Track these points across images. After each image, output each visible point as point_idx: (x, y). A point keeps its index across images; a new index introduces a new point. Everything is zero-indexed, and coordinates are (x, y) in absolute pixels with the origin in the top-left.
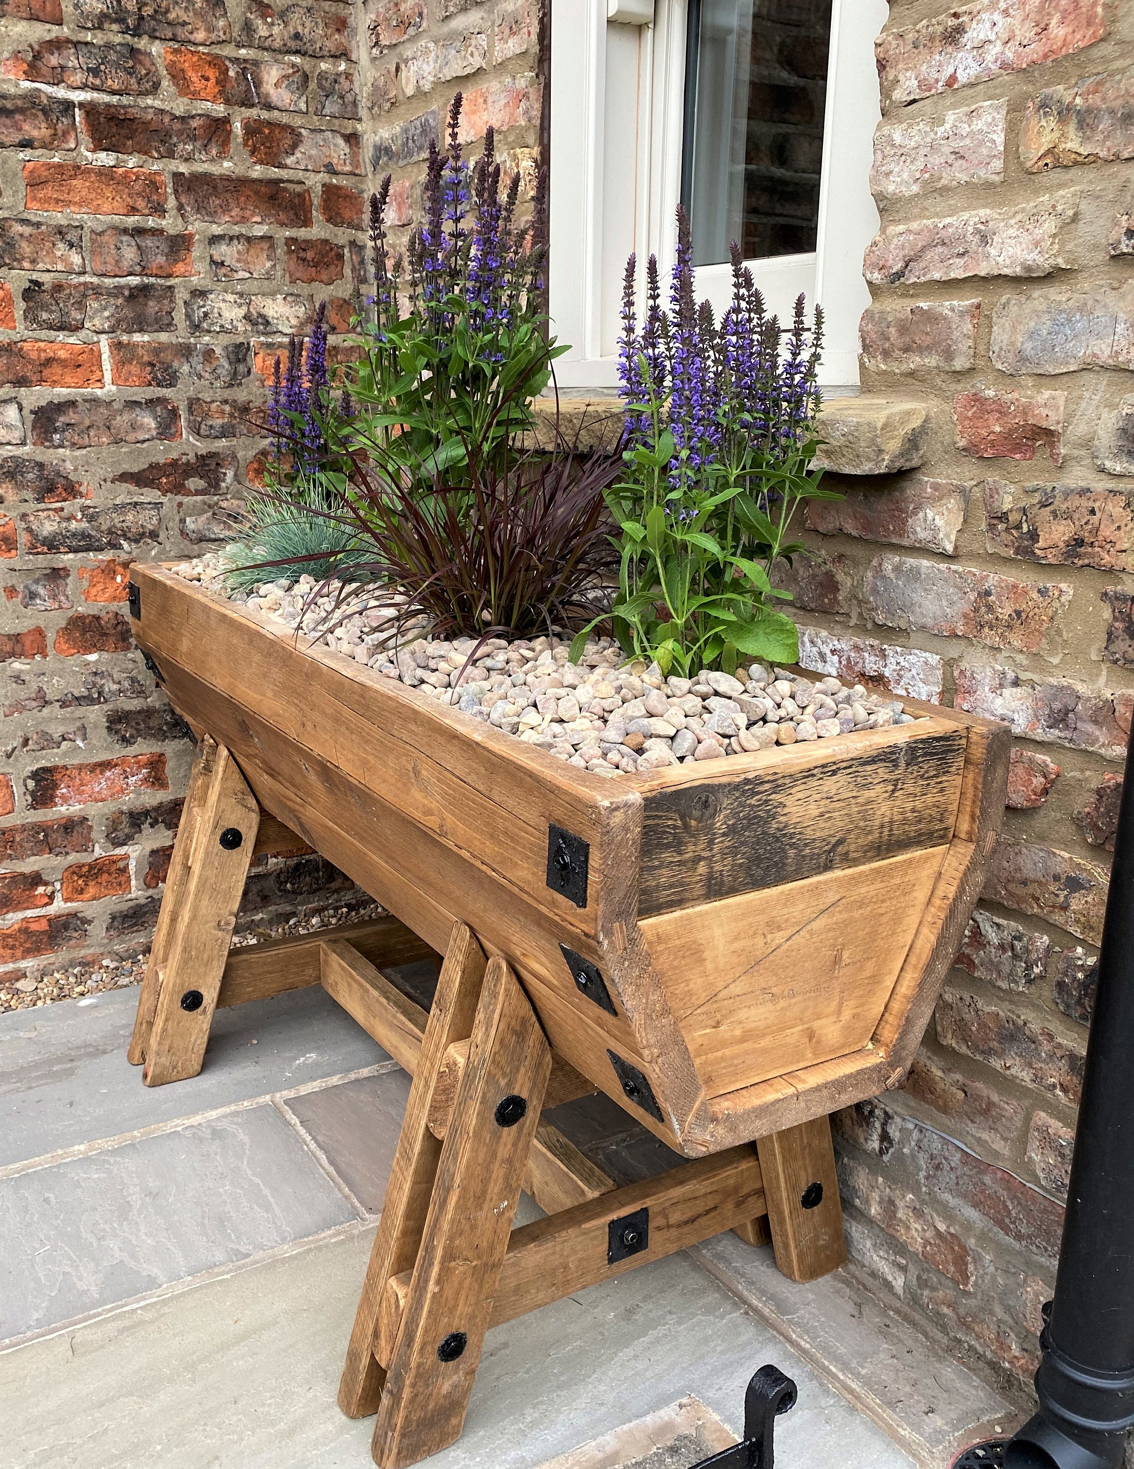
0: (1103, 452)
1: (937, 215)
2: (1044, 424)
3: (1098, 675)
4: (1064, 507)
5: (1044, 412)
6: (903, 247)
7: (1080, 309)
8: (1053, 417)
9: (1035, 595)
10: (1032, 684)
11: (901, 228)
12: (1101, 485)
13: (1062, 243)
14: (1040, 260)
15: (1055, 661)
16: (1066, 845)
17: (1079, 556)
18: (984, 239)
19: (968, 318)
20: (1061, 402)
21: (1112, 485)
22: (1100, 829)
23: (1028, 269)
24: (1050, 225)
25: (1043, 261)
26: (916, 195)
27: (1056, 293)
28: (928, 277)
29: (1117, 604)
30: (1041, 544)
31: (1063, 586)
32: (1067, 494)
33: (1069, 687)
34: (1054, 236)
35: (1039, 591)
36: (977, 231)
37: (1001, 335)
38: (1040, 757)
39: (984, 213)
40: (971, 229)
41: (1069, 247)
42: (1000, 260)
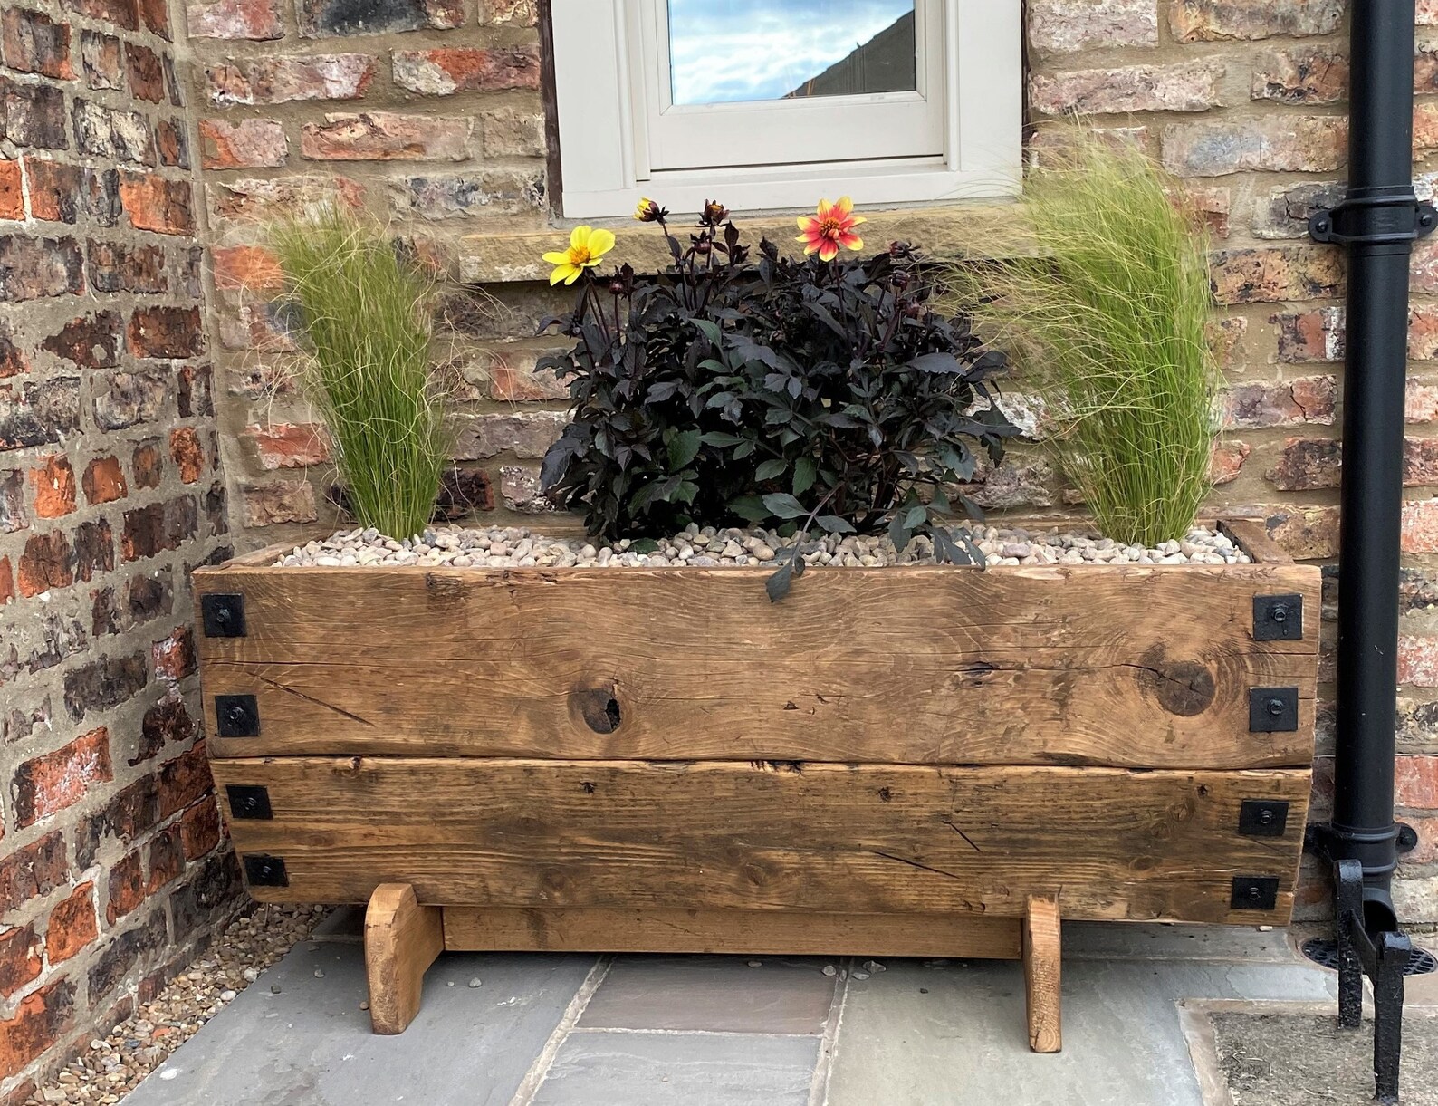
0: (1261, 225)
1: (1103, 67)
2: (1215, 210)
3: (1275, 374)
4: (1234, 264)
5: (1215, 201)
6: (1075, 88)
7: (1233, 134)
8: (1222, 204)
9: (1221, 328)
10: (1225, 390)
11: (1069, 74)
12: (1261, 247)
13: (1216, 90)
14: (1203, 100)
15: (1241, 370)
16: (1261, 498)
17: (1251, 296)
18: (1150, 85)
19: (1140, 139)
20: (1228, 194)
21: (1269, 246)
22: (1290, 477)
23: (1193, 106)
24: (1207, 79)
25: (1204, 100)
26: (1079, 52)
27: (1211, 122)
28: (1100, 111)
29: (1286, 323)
30: (1219, 292)
31: (1241, 318)
32: (1236, 255)
33: (1256, 386)
34: (1211, 85)
35: (1223, 324)
36: (1142, 80)
37: (1170, 151)
38: (1236, 442)
39: (1147, 67)
40: (1137, 78)
41: (1222, 92)
42: (1166, 99)
